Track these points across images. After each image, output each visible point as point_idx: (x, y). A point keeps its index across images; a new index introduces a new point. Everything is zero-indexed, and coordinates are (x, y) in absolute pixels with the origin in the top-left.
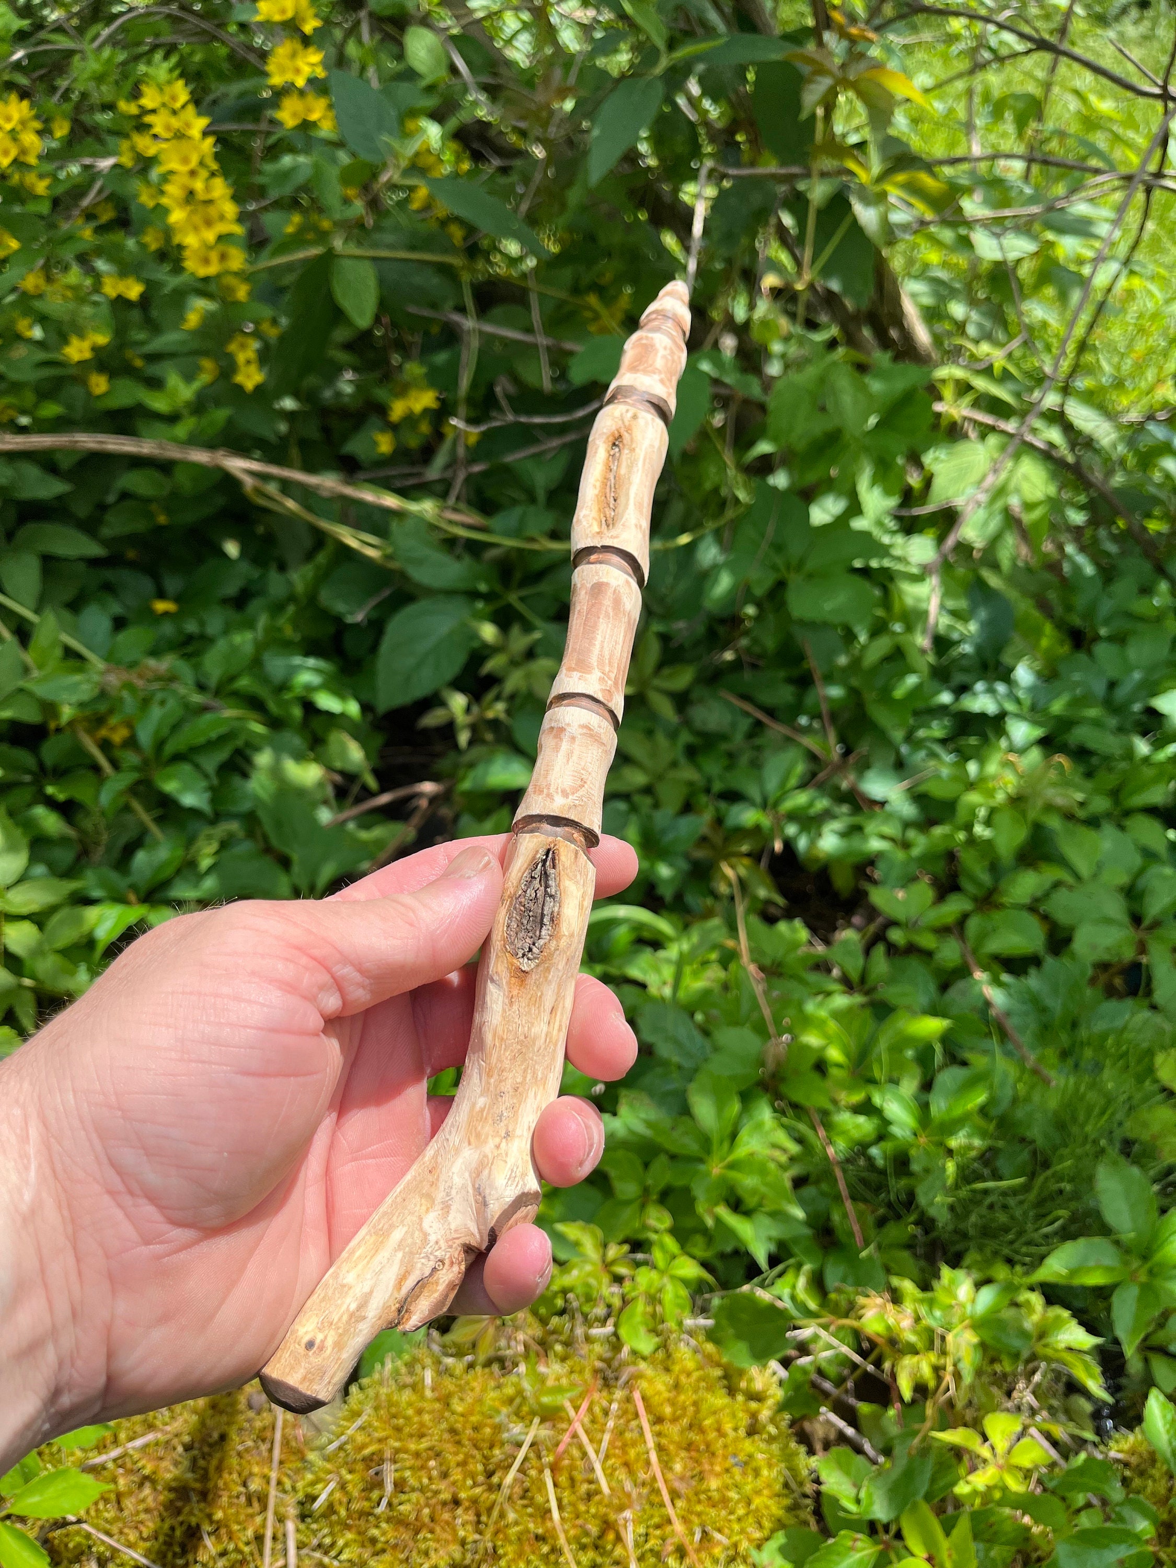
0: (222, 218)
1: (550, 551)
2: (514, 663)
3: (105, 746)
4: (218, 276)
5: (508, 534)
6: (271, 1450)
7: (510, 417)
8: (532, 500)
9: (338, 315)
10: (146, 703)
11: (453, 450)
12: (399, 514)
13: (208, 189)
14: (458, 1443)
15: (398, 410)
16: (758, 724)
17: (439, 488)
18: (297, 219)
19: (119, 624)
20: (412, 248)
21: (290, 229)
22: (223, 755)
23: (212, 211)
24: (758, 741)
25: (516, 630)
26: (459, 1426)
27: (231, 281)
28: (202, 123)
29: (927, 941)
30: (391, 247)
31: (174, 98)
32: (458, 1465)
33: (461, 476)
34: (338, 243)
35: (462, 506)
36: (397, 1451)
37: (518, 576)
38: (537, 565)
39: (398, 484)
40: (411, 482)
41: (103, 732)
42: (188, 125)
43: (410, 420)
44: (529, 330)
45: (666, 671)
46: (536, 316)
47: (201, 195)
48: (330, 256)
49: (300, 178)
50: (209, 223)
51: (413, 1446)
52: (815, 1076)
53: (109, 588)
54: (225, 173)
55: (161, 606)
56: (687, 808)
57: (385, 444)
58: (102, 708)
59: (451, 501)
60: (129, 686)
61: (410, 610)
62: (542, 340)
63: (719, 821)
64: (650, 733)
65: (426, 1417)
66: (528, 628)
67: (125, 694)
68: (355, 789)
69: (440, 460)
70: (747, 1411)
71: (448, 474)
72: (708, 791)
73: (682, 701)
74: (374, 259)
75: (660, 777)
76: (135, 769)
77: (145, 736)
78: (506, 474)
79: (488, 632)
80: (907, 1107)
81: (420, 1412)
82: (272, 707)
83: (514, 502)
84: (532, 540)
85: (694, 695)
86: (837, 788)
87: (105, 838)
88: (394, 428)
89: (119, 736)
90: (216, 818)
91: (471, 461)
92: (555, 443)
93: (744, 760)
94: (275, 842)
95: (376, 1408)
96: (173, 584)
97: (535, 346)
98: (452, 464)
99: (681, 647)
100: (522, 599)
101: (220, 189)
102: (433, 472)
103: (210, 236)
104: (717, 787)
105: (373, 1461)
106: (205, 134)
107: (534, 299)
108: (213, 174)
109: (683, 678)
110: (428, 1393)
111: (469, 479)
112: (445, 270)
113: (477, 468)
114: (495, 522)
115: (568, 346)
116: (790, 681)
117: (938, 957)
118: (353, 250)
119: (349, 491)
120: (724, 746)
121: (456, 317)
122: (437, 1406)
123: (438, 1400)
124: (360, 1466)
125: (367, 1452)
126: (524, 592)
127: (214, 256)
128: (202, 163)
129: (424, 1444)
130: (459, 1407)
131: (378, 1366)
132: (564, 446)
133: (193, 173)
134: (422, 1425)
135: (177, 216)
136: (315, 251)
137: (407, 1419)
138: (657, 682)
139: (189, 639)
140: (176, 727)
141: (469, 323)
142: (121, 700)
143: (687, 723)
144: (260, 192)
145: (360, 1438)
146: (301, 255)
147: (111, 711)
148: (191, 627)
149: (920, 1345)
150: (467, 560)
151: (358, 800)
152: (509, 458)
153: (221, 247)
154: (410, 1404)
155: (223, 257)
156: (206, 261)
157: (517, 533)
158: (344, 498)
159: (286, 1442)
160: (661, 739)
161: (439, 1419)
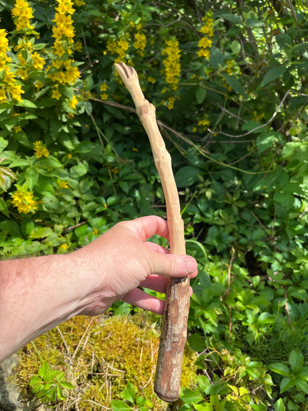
0: (176, 72)
1: (222, 165)
2: (204, 187)
3: (113, 173)
4: (172, 84)
5: (214, 158)
6: (90, 320)
7: (221, 132)
8: (223, 153)
9: (195, 99)
10: (123, 167)
11: (209, 136)
12: (191, 146)
13: (176, 65)
14: (126, 336)
15: (200, 123)
16: (257, 222)
17: (203, 144)
18: (194, 76)
19: (125, 150)
20: (217, 89)
21: (192, 78)
22: (134, 184)
23: (175, 70)
24: (256, 226)
25: (208, 180)
26: (128, 333)
27: (174, 85)
28: (179, 51)
29: (277, 286)
30: (212, 88)
31: (175, 45)
32: (124, 340)
33: (209, 142)
34: (201, 84)
35: (207, 149)
36: (114, 332)
37: (213, 168)
38: (219, 167)
39: (194, 140)
40: (197, 140)
41: (113, 170)
42: (176, 51)
43: (202, 126)
44: (237, 115)
45: (239, 202)
46: (239, 112)
47: (174, 66)
48: (198, 86)
49: (197, 68)
50: (173, 72)
51: (117, 332)
52: (234, 301)
53: (126, 142)
54: (180, 63)
55: (134, 149)
56: (231, 234)
57: (195, 130)
58: (115, 165)
59: (204, 147)
60: (122, 162)
61: (186, 168)
62: (239, 118)
63: (238, 240)
64: (230, 214)
65: (122, 329)
66: (211, 180)
67: (120, 164)
68: (159, 202)
69: (206, 137)
70: (188, 361)
71: (206, 141)
72: (238, 232)
73: (241, 210)
74: (207, 90)
75: (228, 225)
76: (116, 180)
77: (121, 174)
78: (219, 145)
79: (201, 179)
80: (253, 317)
81: (121, 327)
82: (149, 179)
83: (219, 152)
84: (219, 161)
85: (244, 210)
86: (270, 244)
87: (105, 191)
88: (198, 127)
89: (116, 172)
90: (128, 196)
91: (212, 140)
92: (233, 142)
93: (250, 229)
94: (138, 205)
95: (113, 323)
96: (139, 145)
97: (237, 119)
98: (208, 139)
99: (244, 197)
100: (212, 174)
101: (178, 66)
102: (203, 140)
103: (173, 75)
104: (241, 232)
105: (108, 332)
106: (179, 54)
107: (240, 108)
108: (178, 62)
109: (242, 205)
110: (124, 324)
111: (211, 143)
112: (222, 96)
113: (213, 142)
114: (212, 155)
115: (244, 121)
116: (269, 215)
117: (278, 291)
118: (204, 86)
119: (183, 138)
120: (247, 224)
121: (221, 107)
122: (125, 327)
123: (126, 327)
124: (105, 331)
125: (108, 329)
126: (213, 173)
127: (172, 79)
128: (176, 60)
129: (120, 333)
130: (129, 330)
131: (117, 315)
132: (236, 143)
133: (174, 61)
134: (121, 329)
135: (167, 69)
136: (195, 84)
137: (118, 327)
138: (236, 203)
139: (138, 158)
140: (127, 174)
141: (224, 109)
142: (119, 164)
143: (240, 215)
144: (188, 68)
145: (108, 326)
146: (191, 84)
147: (116, 166)
148: (139, 156)
149: (233, 366)
150: (203, 161)
151: (159, 204)
152: (221, 142)
153: (174, 78)
154: (120, 325)
155: (174, 80)
156: (170, 80)
157: (216, 159)
158: (181, 139)
159: (93, 321)
160: (232, 217)
161: (124, 330)
